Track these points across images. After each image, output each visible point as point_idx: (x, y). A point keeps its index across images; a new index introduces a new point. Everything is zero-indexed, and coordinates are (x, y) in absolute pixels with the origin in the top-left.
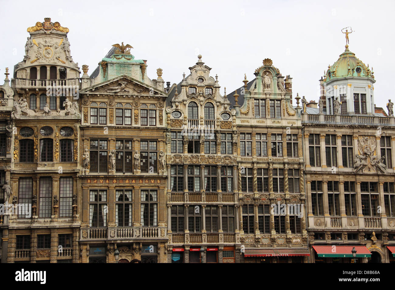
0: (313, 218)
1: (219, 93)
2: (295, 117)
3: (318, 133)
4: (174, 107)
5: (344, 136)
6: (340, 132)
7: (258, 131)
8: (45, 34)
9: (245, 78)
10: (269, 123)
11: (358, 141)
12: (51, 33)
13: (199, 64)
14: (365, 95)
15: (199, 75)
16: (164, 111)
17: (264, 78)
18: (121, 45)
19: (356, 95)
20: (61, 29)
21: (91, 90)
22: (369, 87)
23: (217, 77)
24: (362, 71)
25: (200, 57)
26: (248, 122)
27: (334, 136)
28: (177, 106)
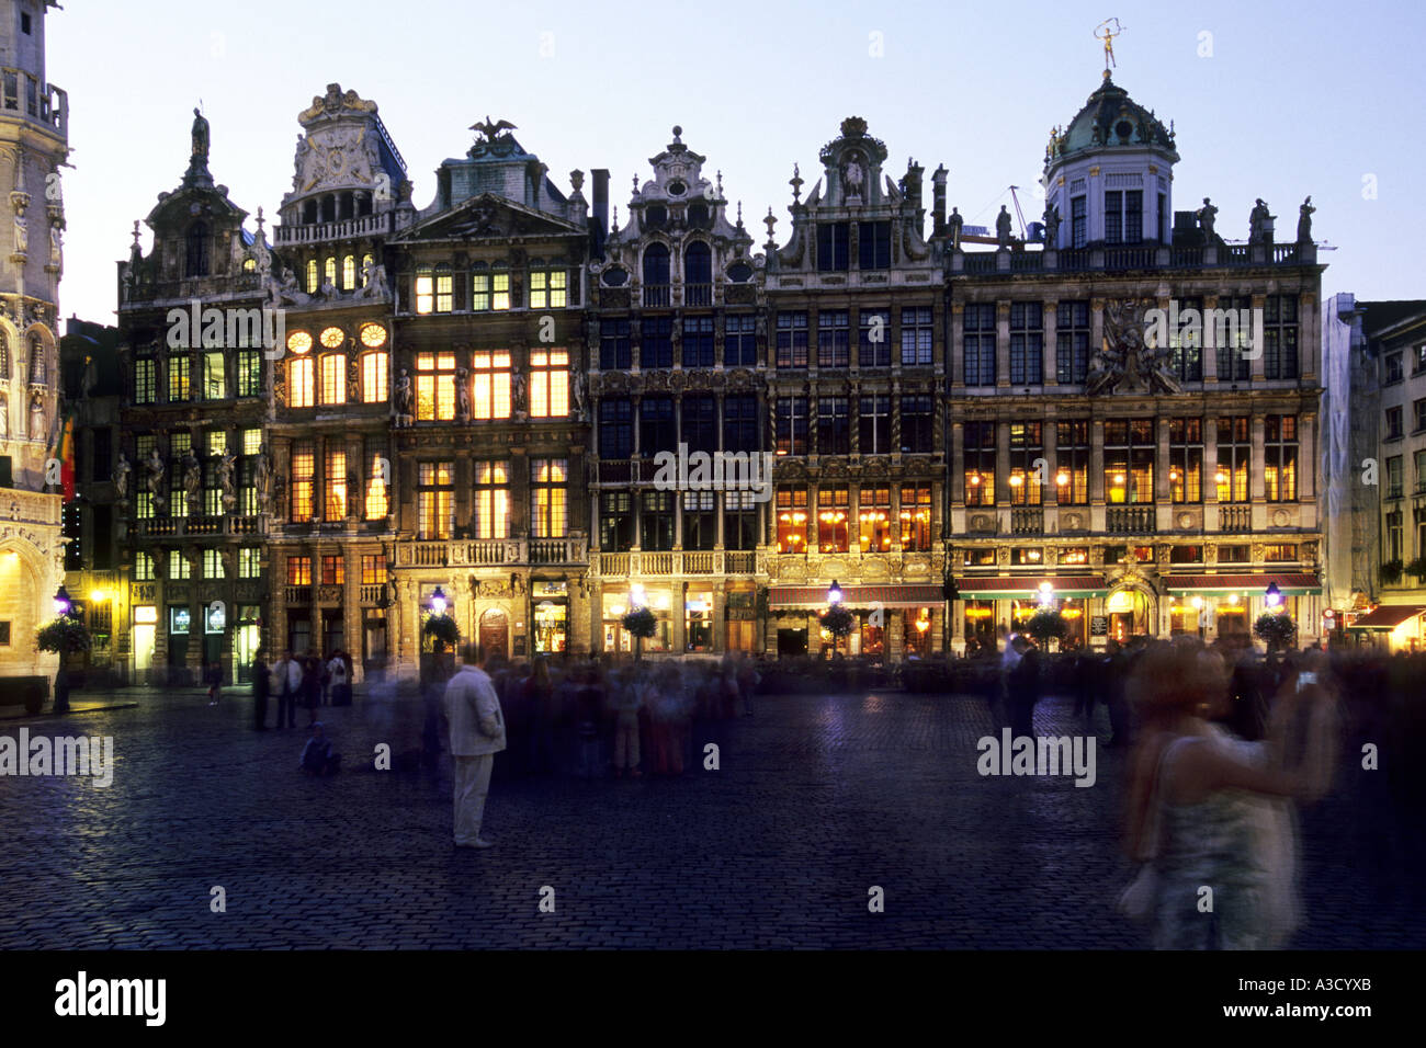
0: (963, 512)
1: (723, 217)
2: (928, 263)
3: (991, 298)
4: (609, 260)
5: (1066, 303)
6: (1051, 294)
7: (824, 302)
8: (329, 121)
9: (797, 174)
10: (854, 280)
11: (1105, 313)
12: (340, 119)
13: (678, 148)
14: (1140, 193)
15: (673, 176)
16: (583, 272)
17: (847, 169)
18: (485, 124)
19: (1112, 197)
20: (359, 105)
21: (412, 236)
22: (1153, 170)
23: (719, 177)
24: (1135, 130)
25: (677, 131)
26: (799, 282)
27: (1038, 306)
28: (616, 258)
